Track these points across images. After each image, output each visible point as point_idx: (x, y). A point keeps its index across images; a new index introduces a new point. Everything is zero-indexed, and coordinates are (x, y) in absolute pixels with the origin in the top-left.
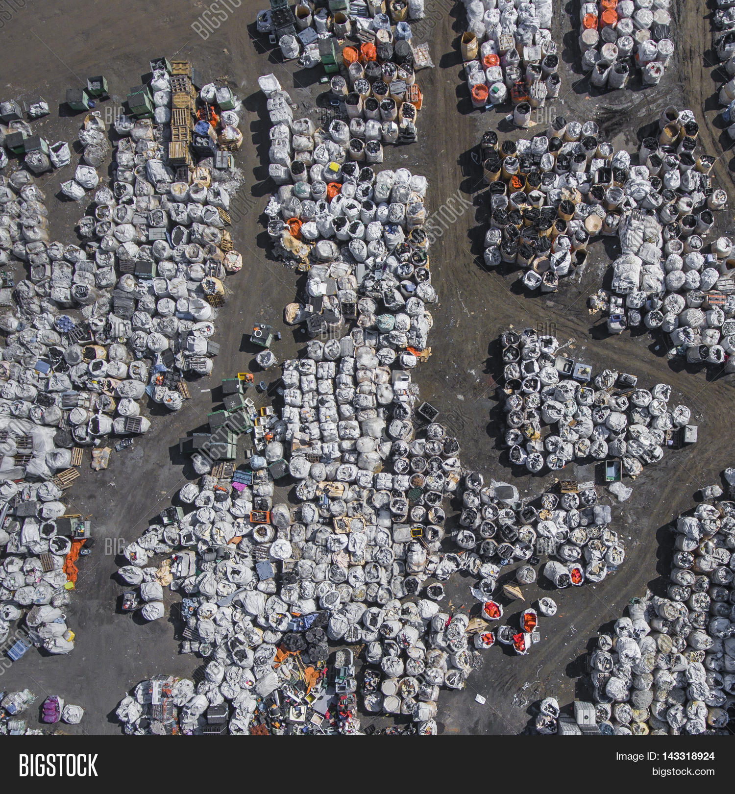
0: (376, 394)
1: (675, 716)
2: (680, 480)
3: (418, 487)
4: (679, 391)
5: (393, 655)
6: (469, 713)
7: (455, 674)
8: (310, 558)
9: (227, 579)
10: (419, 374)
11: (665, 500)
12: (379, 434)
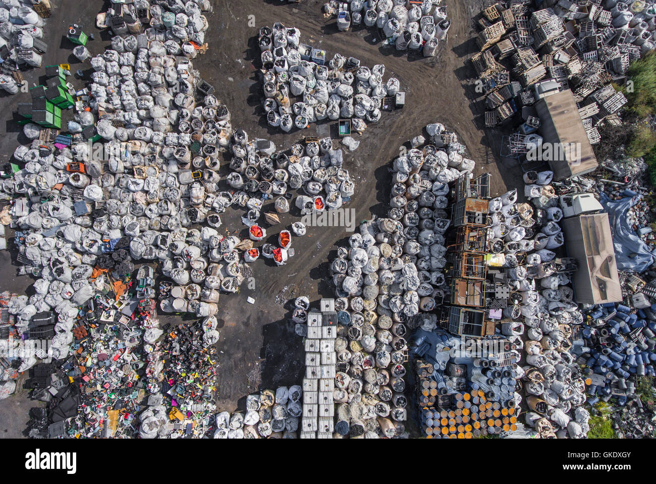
0: (164, 75)
1: (395, 303)
2: (394, 134)
3: (197, 141)
4: (392, 71)
5: (180, 267)
6: (242, 311)
7: (229, 281)
8: (116, 198)
9: (50, 215)
10: (199, 62)
11: (384, 149)
12: (168, 104)
